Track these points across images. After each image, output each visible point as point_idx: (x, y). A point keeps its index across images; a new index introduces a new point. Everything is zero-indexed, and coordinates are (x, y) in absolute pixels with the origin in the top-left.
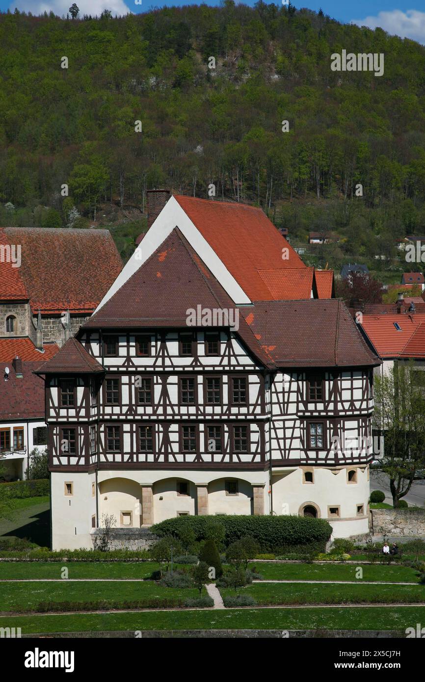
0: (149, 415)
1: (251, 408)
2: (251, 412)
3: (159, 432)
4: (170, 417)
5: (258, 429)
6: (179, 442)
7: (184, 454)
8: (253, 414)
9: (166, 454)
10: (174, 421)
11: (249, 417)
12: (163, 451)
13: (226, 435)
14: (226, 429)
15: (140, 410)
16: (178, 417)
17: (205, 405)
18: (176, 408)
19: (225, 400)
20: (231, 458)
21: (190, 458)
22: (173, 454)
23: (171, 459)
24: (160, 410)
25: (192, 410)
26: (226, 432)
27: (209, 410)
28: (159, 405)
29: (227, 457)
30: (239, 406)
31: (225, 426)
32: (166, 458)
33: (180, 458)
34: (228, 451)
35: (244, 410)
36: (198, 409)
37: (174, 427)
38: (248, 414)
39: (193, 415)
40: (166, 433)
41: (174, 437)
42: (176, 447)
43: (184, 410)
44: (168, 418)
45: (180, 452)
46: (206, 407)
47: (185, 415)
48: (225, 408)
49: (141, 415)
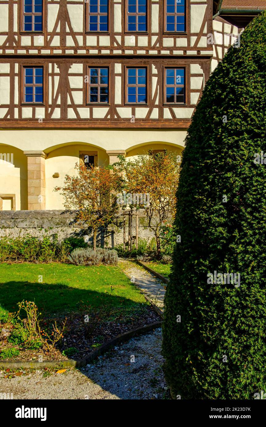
0: (39, 48)
1: (194, 39)
2: (192, 44)
3: (53, 74)
4: (72, 52)
5: (201, 71)
6: (84, 90)
7: (91, 106)
8: (195, 48)
9: (64, 107)
10: (76, 58)
11: (189, 53)
12: (59, 102)
13: (155, 80)
14: (155, 71)
15: (26, 41)
16: (83, 52)
17: (124, 34)
18: (80, 39)
19: (155, 27)
20: (161, 113)
21: (100, 113)
22: (74, 106)
23: (71, 114)
24: (56, 41)
25: (105, 41)
26: (155, 75)
27: (130, 40)
28: (54, 33)
29: (156, 111)
30: (176, 35)
31: (153, 67)
32: (64, 113)
33: (84, 113)
34: (157, 103)
35: (182, 42)
36: (113, 40)
37: (77, 68)
38: (189, 48)
39: (106, 48)
40: (65, 77)
41: (76, 82)
42: (78, 98)
43: (92, 40)
44: (68, 52)
45: (85, 105)
46: (127, 38)
47: (93, 48)
48: (154, 39)
49: (27, 48)
